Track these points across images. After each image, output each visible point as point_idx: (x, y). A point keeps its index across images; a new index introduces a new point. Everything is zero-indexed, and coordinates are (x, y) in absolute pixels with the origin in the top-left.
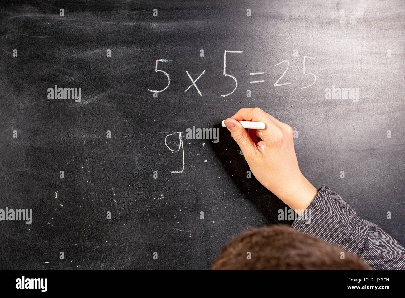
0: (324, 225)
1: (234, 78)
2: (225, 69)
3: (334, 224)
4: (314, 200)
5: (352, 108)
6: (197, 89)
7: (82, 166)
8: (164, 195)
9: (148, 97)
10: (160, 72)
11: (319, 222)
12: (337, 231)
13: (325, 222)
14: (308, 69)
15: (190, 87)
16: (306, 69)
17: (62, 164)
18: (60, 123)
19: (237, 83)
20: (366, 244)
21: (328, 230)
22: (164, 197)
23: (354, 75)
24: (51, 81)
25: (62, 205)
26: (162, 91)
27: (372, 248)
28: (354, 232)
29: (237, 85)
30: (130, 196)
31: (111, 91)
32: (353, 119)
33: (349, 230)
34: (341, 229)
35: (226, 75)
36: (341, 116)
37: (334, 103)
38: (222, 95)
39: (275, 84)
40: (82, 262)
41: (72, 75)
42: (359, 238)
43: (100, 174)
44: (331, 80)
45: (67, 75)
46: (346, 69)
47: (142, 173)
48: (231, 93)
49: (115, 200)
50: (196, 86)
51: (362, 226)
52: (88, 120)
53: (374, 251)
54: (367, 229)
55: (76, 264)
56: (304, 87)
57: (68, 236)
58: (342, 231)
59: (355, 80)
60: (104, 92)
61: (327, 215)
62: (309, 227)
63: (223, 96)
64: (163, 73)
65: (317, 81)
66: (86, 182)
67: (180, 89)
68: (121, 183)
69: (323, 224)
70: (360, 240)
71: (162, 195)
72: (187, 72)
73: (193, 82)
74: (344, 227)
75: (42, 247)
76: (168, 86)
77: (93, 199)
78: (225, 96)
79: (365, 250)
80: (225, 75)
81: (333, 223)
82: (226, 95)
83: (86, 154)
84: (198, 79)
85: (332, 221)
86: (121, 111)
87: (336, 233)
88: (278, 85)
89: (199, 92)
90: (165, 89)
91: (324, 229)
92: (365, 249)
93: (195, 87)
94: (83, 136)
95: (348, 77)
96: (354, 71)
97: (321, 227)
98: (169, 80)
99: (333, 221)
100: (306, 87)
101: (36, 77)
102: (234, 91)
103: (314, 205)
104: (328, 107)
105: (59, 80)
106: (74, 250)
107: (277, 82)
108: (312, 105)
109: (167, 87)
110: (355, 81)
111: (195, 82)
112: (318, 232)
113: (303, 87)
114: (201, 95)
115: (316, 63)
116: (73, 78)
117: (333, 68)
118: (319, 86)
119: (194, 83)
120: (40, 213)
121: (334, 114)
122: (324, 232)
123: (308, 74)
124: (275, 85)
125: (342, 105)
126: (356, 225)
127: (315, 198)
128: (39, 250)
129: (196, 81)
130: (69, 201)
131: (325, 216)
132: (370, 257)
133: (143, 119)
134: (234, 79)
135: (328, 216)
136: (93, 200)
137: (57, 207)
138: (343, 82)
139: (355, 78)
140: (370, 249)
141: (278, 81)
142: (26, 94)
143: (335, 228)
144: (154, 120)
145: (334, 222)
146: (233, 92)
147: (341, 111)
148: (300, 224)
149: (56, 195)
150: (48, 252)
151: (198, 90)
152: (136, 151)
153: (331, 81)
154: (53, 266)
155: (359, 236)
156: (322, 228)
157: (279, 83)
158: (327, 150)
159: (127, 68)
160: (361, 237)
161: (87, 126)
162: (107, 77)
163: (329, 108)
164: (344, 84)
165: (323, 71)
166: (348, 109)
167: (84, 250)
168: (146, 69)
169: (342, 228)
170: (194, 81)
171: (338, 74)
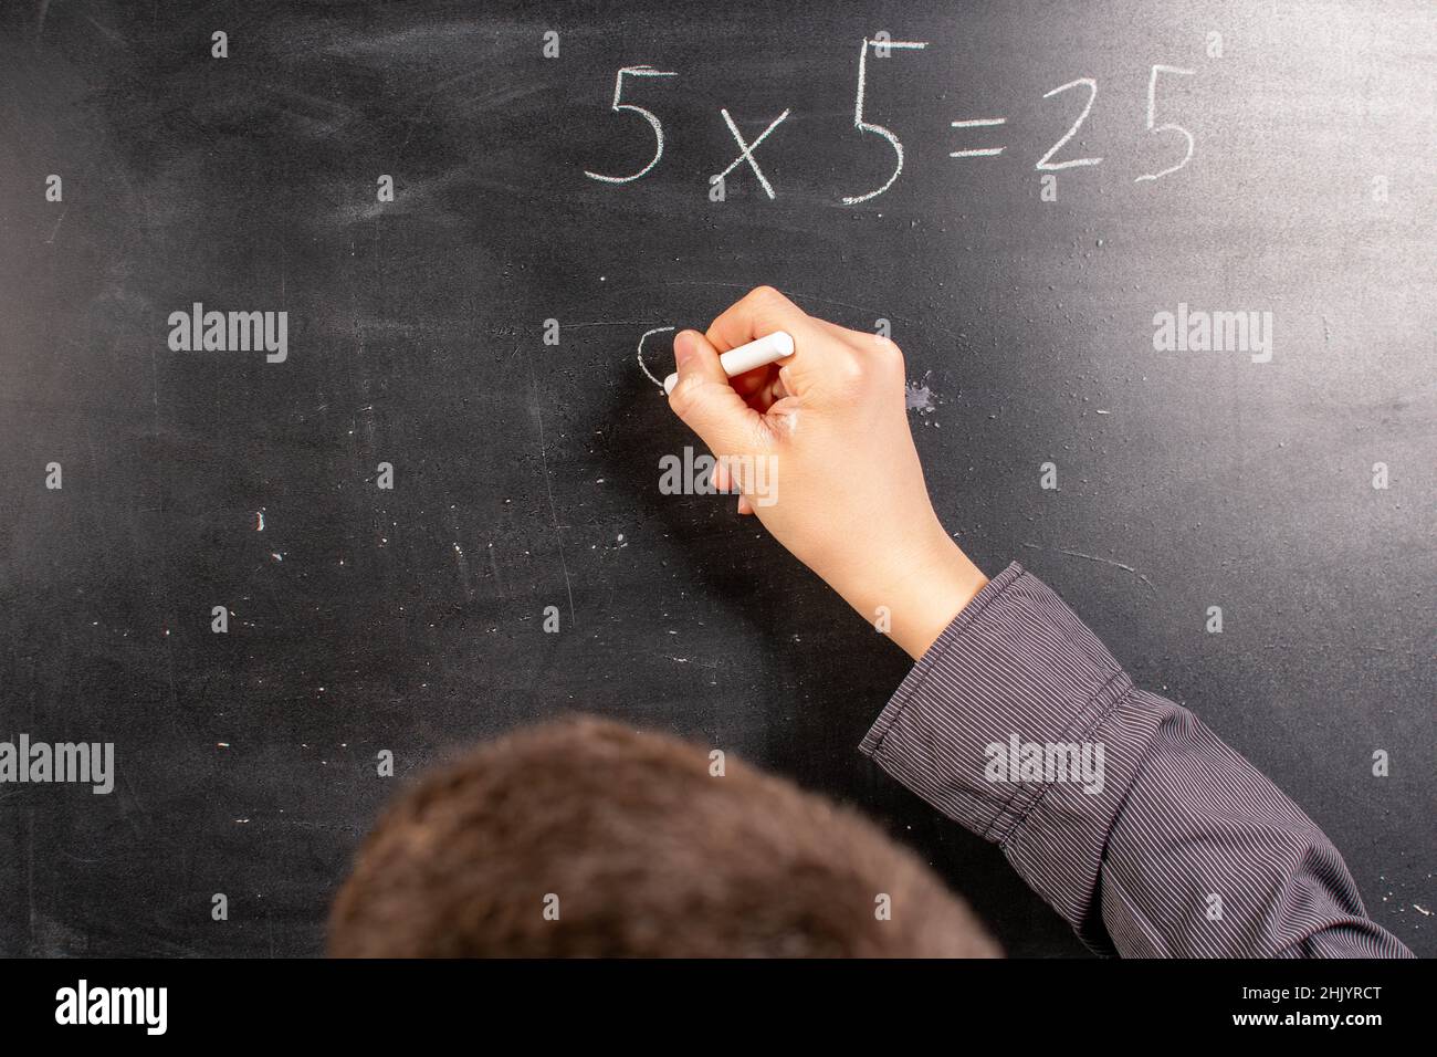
0: (994, 701)
1: (891, 137)
2: (859, 106)
3: (1031, 697)
4: (966, 611)
5: (1322, 255)
6: (758, 173)
7: (349, 427)
8: (628, 538)
9: (583, 197)
10: (630, 110)
11: (978, 689)
12: (1041, 725)
13: (999, 692)
14: (1165, 110)
15: (732, 166)
16: (1159, 110)
17: (281, 419)
18: (280, 281)
19: (901, 157)
20: (1141, 774)
21: (1008, 718)
22: (626, 545)
23: (1340, 134)
24: (254, 136)
25: (279, 557)
26: (633, 178)
27: (1162, 791)
28: (1103, 731)
29: (901, 163)
30: (510, 534)
31: (455, 176)
32: (1326, 293)
33: (1083, 722)
34: (1054, 716)
35: (865, 125)
36: (1281, 283)
37: (1255, 235)
38: (848, 196)
39: (1042, 161)
40: (339, 749)
41: (327, 116)
42: (1120, 752)
43: (409, 458)
44: (1251, 152)
45: (306, 115)
46: (1307, 113)
47: (555, 459)
48: (880, 192)
49: (458, 548)
50: (753, 164)
51: (1132, 710)
52: (375, 272)
53: (1168, 799)
54: (1150, 722)
55: (320, 756)
56: (1148, 177)
57: (296, 661)
58: (1058, 726)
59: (1342, 155)
60: (431, 176)
61: (1007, 667)
62: (941, 705)
63: (849, 201)
64: (640, 116)
65: (1195, 155)
66: (361, 481)
67: (698, 173)
68: (479, 491)
69: (991, 699)
70: (1119, 758)
71: (620, 537)
72: (724, 112)
73: (744, 148)
74: (1068, 710)
75: (208, 691)
76: (655, 161)
77: (385, 541)
78: (856, 200)
79: (1139, 795)
80: (860, 127)
81: (1027, 694)
82: (861, 199)
83: (365, 386)
84: (762, 137)
85: (1026, 687)
86: (489, 244)
87: (1039, 730)
88: (1051, 167)
89: (765, 184)
90: (644, 172)
91: (994, 714)
92: (1137, 793)
93: (751, 168)
94: (356, 324)
95: (1313, 142)
96: (1336, 120)
97: (985, 707)
98: (660, 141)
99: (1028, 689)
100: (1154, 177)
101: (204, 122)
102: (889, 184)
103: (964, 630)
104: (1232, 248)
105: (280, 133)
106: (315, 707)
107: (1047, 156)
108: (1174, 240)
109: (651, 166)
110: (1339, 157)
111: (751, 148)
112: (972, 723)
113: (1145, 177)
114: (771, 194)
115: (1198, 90)
116: (326, 128)
117: (1261, 109)
118: (1203, 171)
119: (747, 153)
120: (206, 578)
121: (1254, 277)
122: (992, 726)
123: (1162, 128)
124: (1040, 166)
125: (1286, 245)
126: (1111, 706)
127: (972, 604)
128: (199, 701)
129: (755, 144)
130: (304, 542)
131: (1001, 669)
132: (1153, 822)
133: (565, 274)
134: (893, 142)
135: (1013, 671)
136: (385, 544)
137: (261, 560)
138: (1294, 162)
139: (1339, 147)
140: (1156, 792)
141: (1051, 152)
142: (170, 178)
143: (1034, 713)
144: (602, 279)
145: (1032, 692)
146: (885, 188)
147: (1279, 265)
148: (911, 694)
149: (261, 522)
150: (227, 709)
151: (761, 178)
152: (536, 383)
153: (1249, 156)
154: (244, 758)
155: (1118, 745)
156: (988, 709)
157: (1055, 159)
158: (1220, 402)
159: (516, 94)
160: (1126, 750)
161: (370, 292)
162: (446, 126)
163: (1238, 254)
164: (1298, 166)
165: (1220, 120)
166: (1306, 259)
167: (349, 710)
168: (580, 100)
169: (1058, 713)
170: (748, 146)
171: (1276, 133)
